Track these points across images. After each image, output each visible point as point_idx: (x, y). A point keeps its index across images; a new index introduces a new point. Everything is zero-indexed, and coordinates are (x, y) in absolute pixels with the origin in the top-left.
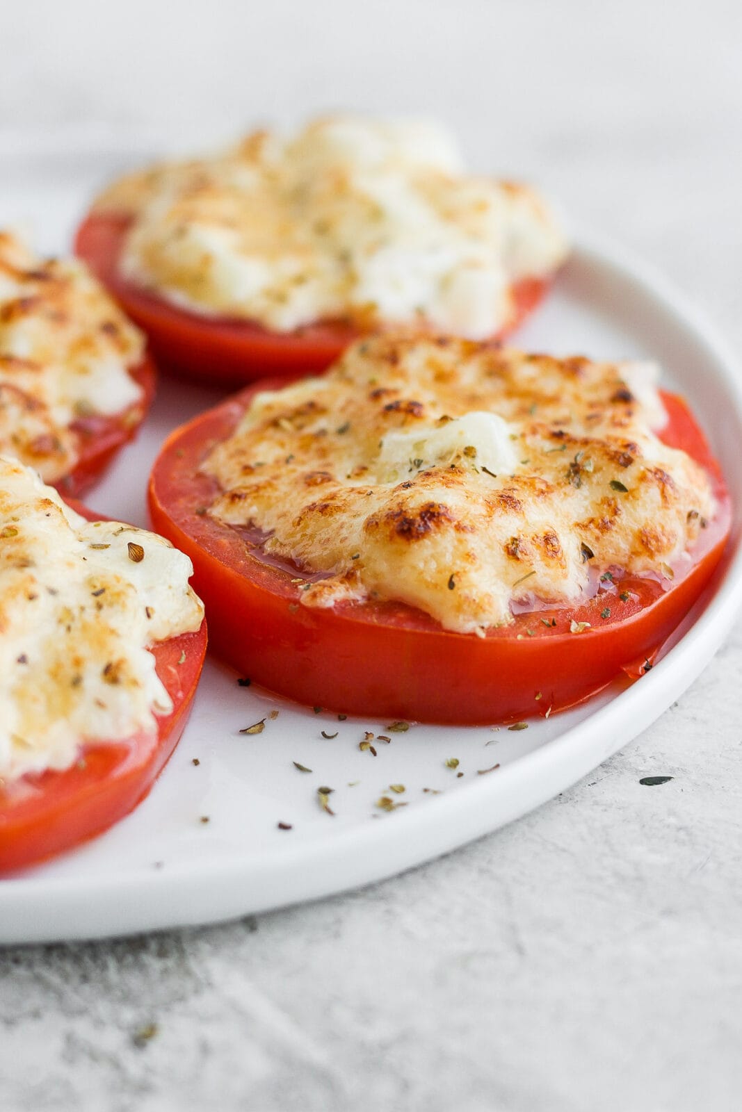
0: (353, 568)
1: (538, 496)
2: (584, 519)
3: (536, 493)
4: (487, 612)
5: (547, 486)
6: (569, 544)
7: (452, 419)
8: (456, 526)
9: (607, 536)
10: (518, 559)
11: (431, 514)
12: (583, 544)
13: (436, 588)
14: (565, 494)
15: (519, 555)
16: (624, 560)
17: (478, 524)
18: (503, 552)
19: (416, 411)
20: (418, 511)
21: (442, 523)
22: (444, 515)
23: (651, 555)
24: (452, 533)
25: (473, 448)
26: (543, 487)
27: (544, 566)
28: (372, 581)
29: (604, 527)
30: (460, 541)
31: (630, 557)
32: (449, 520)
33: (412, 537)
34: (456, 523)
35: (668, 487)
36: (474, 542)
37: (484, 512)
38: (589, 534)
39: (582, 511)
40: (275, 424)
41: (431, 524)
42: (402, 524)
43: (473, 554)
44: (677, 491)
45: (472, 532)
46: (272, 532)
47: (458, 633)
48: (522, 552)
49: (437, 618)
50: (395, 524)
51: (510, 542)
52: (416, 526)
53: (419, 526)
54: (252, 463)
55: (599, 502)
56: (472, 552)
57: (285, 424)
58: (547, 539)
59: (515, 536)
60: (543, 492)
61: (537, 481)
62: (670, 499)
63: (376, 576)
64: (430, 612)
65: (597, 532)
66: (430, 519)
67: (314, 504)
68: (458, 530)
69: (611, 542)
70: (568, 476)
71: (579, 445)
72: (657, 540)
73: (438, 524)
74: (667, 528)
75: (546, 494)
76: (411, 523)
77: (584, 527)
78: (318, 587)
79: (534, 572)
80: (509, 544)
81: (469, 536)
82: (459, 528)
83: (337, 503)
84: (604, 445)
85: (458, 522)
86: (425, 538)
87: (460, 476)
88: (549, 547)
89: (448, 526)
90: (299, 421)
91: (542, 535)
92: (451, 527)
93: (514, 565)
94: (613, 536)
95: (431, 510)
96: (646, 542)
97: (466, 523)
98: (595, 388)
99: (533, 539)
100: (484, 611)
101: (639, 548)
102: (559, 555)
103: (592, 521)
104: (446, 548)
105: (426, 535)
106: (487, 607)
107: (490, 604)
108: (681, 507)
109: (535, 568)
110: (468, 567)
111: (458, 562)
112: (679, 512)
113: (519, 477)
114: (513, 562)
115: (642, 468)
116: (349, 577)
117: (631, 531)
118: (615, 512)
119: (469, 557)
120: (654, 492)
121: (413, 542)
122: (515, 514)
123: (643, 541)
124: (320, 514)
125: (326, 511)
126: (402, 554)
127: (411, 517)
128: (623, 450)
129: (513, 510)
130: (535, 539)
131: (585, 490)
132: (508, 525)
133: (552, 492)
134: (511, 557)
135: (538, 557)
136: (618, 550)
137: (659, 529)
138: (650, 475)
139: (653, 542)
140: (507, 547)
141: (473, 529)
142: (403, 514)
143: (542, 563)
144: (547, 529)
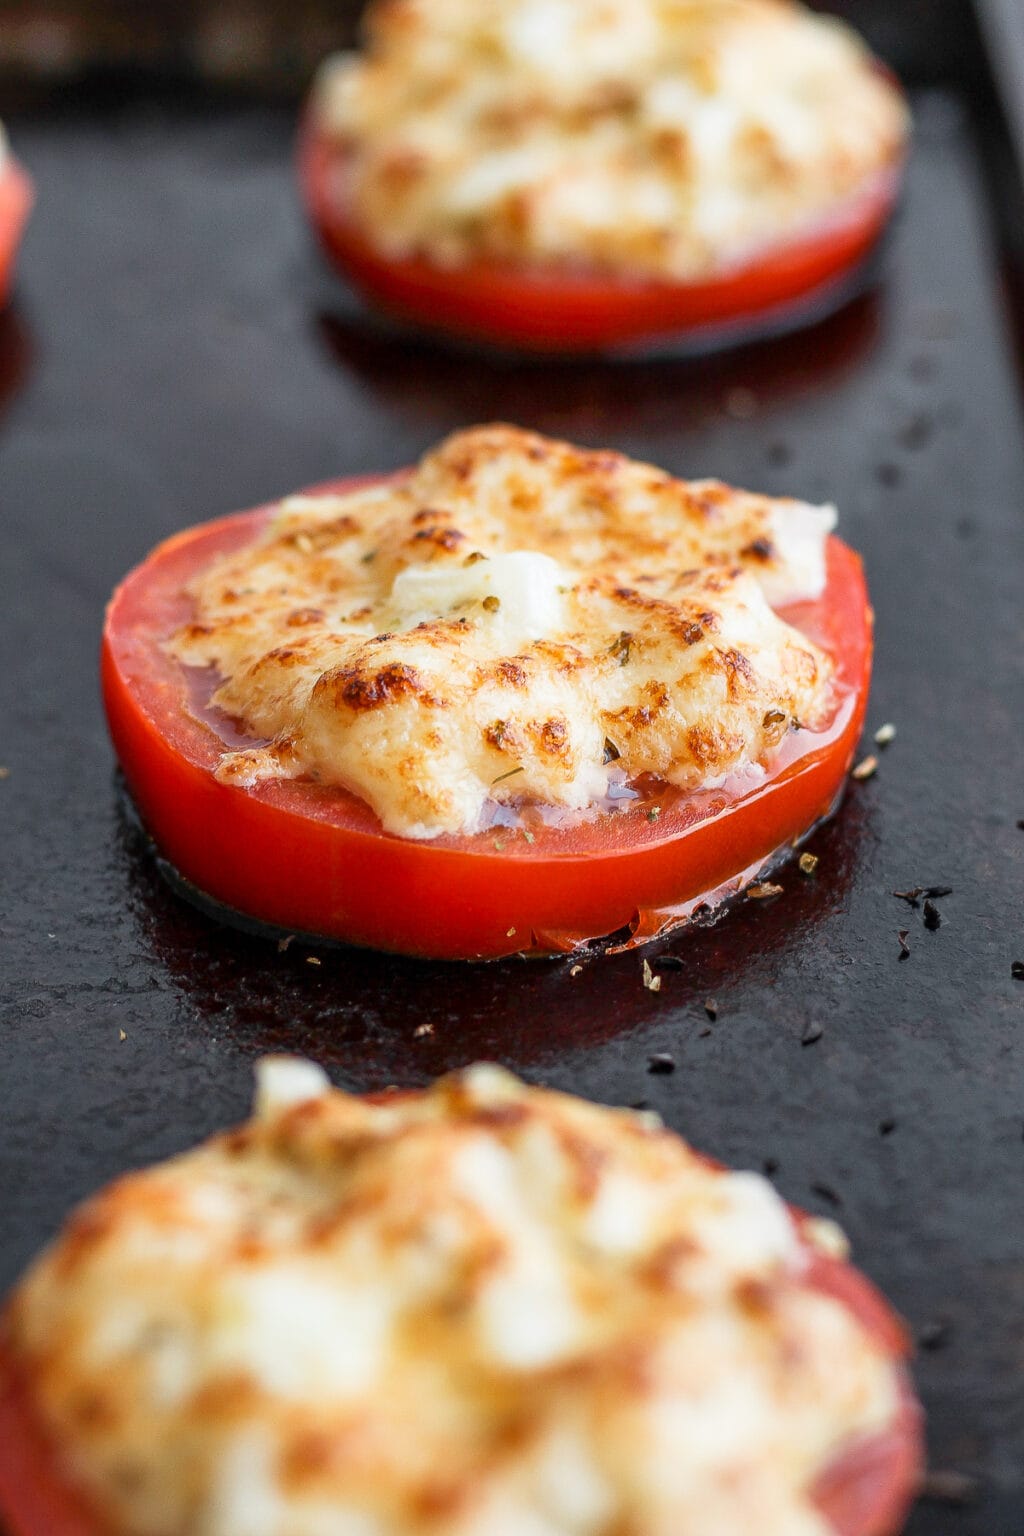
0: (289, 739)
1: (560, 670)
2: (615, 707)
3: (560, 666)
4: (440, 814)
5: (578, 659)
6: (585, 738)
7: (483, 558)
8: (422, 697)
9: (643, 733)
10: (499, 749)
11: (394, 679)
12: (607, 740)
13: (381, 774)
14: (601, 671)
15: (503, 745)
16: (664, 766)
17: (454, 698)
18: (480, 738)
19: (449, 543)
20: (376, 673)
21: (404, 691)
22: (407, 680)
23: (701, 764)
24: (415, 704)
25: (496, 599)
26: (572, 660)
27: (539, 762)
28: (310, 757)
29: (640, 719)
30: (425, 717)
31: (673, 764)
32: (414, 688)
33: (361, 705)
34: (422, 693)
35: (740, 676)
36: (441, 721)
37: (469, 683)
38: (617, 727)
39: (618, 696)
40: (290, 541)
41: (388, 692)
42: (350, 687)
43: (437, 736)
44: (754, 683)
45: (442, 707)
46: (229, 679)
47: (399, 838)
48: (507, 740)
49: (379, 815)
50: (343, 685)
51: (494, 725)
52: (367, 691)
53: (371, 692)
54: (238, 589)
55: (643, 687)
56: (437, 732)
57: (304, 543)
58: (547, 729)
59: (503, 719)
60: (568, 666)
61: (566, 650)
62: (742, 694)
63: (315, 750)
64: (373, 806)
65: (629, 725)
66: (387, 685)
67: (277, 650)
68: (424, 702)
69: (646, 741)
70: (613, 649)
71: (642, 608)
72: (711, 744)
73: (399, 692)
74: (730, 731)
75: (572, 669)
76: (360, 686)
77: (611, 717)
78: (240, 759)
79: (521, 769)
80: (490, 728)
81: (437, 712)
82: (427, 700)
83: (306, 651)
84: (673, 611)
85: (427, 692)
86: (378, 708)
87: (463, 633)
88: (549, 738)
89: (410, 695)
90: (321, 540)
91: (542, 721)
92: (416, 698)
93: (494, 755)
94: (650, 734)
95: (393, 673)
96: (697, 746)
97: (438, 695)
98: (725, 535)
99: (529, 726)
100: (437, 812)
101: (687, 753)
102: (563, 749)
103: (626, 711)
104: (403, 724)
105: (378, 705)
106: (442, 807)
107: (447, 804)
108: (757, 705)
109: (523, 763)
110: (428, 752)
111: (416, 745)
112: (752, 711)
113: (544, 643)
114: (494, 753)
115: (711, 647)
116: (282, 750)
117: (678, 730)
118: (662, 701)
119: (433, 738)
120: (720, 681)
121: (362, 713)
122: (513, 689)
123: (691, 745)
124: (279, 663)
125: (286, 661)
126: (348, 725)
127: (364, 680)
128: (694, 621)
129: (511, 684)
130: (532, 726)
131: (629, 670)
132: (500, 704)
133: (582, 667)
134: (492, 745)
135: (531, 750)
136: (654, 754)
137: (716, 732)
138: (717, 658)
139: (705, 747)
140: (488, 732)
141: (444, 703)
142: (357, 674)
143: (537, 759)
144: (554, 714)
